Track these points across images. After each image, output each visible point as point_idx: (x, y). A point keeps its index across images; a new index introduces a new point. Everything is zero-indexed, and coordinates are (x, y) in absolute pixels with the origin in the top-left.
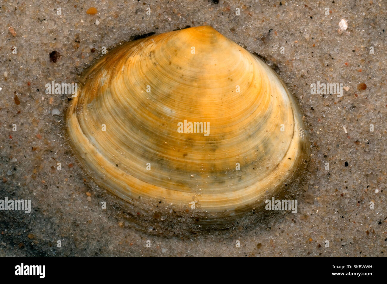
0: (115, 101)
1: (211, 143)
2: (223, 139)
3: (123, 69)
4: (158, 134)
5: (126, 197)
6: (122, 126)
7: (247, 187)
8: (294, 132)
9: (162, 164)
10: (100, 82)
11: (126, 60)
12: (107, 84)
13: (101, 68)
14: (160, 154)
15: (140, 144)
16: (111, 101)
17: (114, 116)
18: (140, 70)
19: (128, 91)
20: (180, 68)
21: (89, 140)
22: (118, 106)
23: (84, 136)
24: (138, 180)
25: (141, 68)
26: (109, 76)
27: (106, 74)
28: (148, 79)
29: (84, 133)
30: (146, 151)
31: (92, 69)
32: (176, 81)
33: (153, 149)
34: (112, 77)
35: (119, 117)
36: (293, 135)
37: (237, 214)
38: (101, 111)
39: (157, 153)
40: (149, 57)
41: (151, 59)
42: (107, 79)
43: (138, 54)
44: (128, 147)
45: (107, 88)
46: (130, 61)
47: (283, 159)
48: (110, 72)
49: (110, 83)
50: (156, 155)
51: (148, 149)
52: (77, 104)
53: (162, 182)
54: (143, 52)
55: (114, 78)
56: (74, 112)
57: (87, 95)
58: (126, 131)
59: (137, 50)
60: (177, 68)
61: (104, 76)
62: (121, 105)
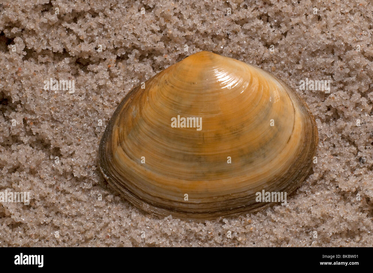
0: (149, 125)
1: (235, 133)
2: (243, 127)
3: (148, 100)
4: (191, 138)
5: (179, 198)
6: (161, 142)
7: (272, 161)
8: (294, 109)
9: (200, 162)
10: (132, 115)
11: (148, 93)
12: (139, 115)
13: (129, 106)
14: (197, 154)
15: (179, 151)
16: (146, 126)
17: (151, 136)
18: (162, 95)
19: (157, 113)
20: (193, 83)
21: (136, 162)
22: (152, 127)
23: (132, 161)
24: (184, 181)
25: (162, 93)
26: (138, 109)
27: (135, 109)
28: (170, 99)
29: (131, 158)
30: (185, 155)
31: (123, 109)
32: (193, 94)
33: (191, 152)
34: (141, 108)
35: (156, 136)
36: (295, 111)
37: (269, 185)
38: (140, 136)
39: (195, 153)
40: (166, 84)
41: (168, 85)
42: (137, 111)
43: (155, 85)
44: (170, 157)
45: (139, 118)
46: (151, 92)
47: (292, 131)
48: (138, 105)
49: (141, 113)
50: (194, 155)
51: (186, 152)
52: (118, 139)
53: (205, 176)
54: (160, 82)
55: (142, 108)
56: (118, 145)
57: (125, 129)
58: (164, 145)
59: (154, 83)
60: (191, 84)
61: (133, 110)
62: (155, 126)
